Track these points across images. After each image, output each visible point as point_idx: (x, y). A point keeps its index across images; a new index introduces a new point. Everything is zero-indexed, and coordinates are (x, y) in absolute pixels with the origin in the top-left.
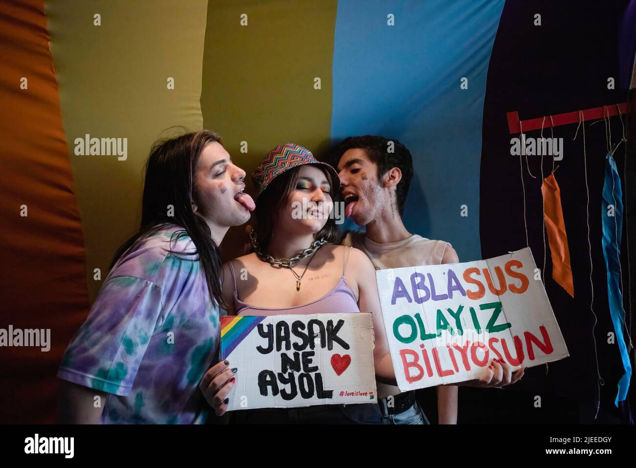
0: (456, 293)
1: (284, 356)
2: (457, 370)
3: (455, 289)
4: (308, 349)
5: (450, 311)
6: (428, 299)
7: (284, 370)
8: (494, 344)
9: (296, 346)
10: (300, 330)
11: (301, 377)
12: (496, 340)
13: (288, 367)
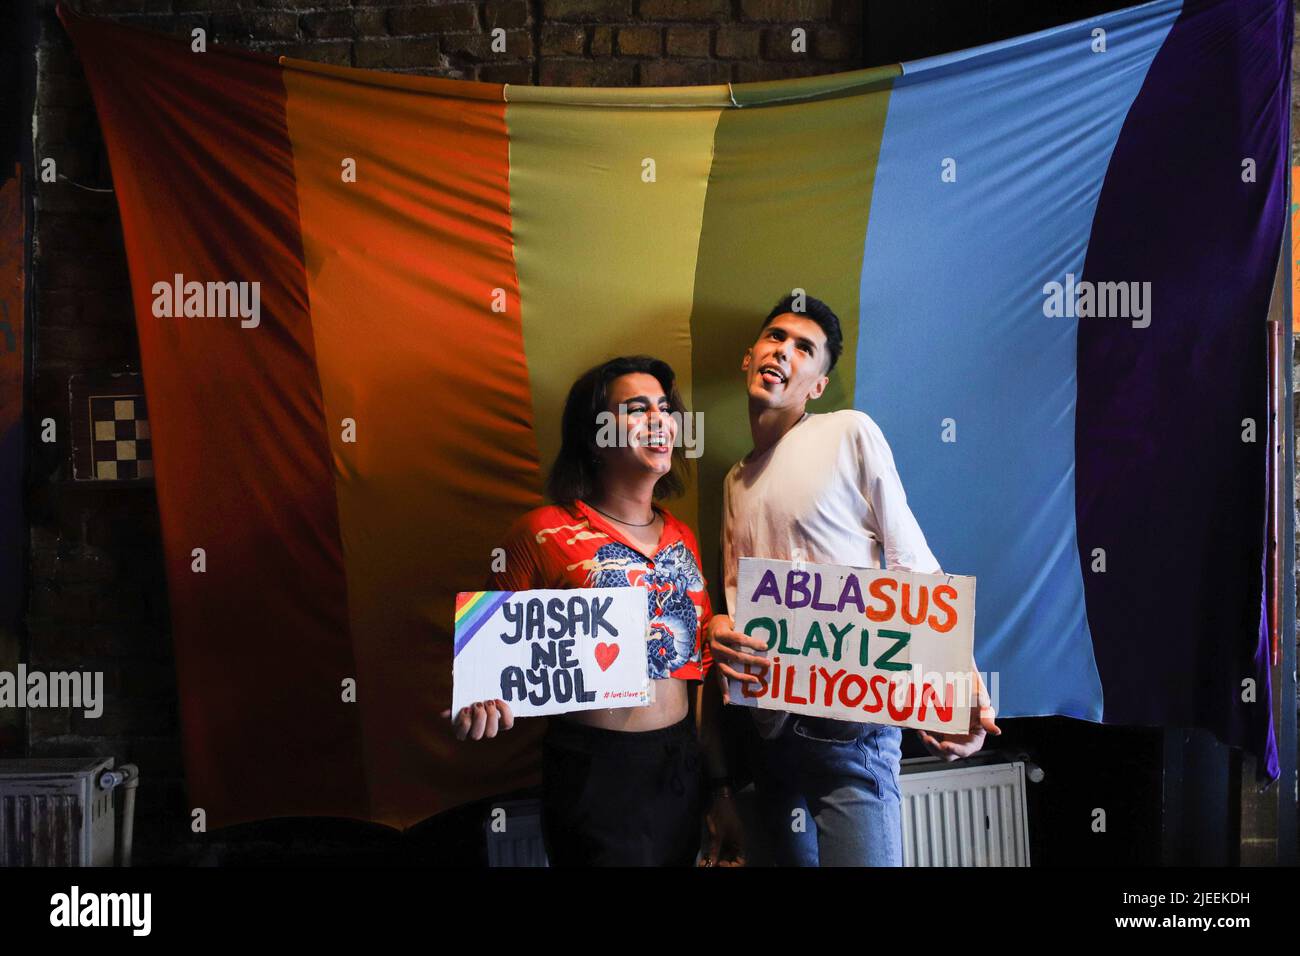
0: (850, 607)
3: (851, 600)
5: (832, 627)
6: (805, 605)
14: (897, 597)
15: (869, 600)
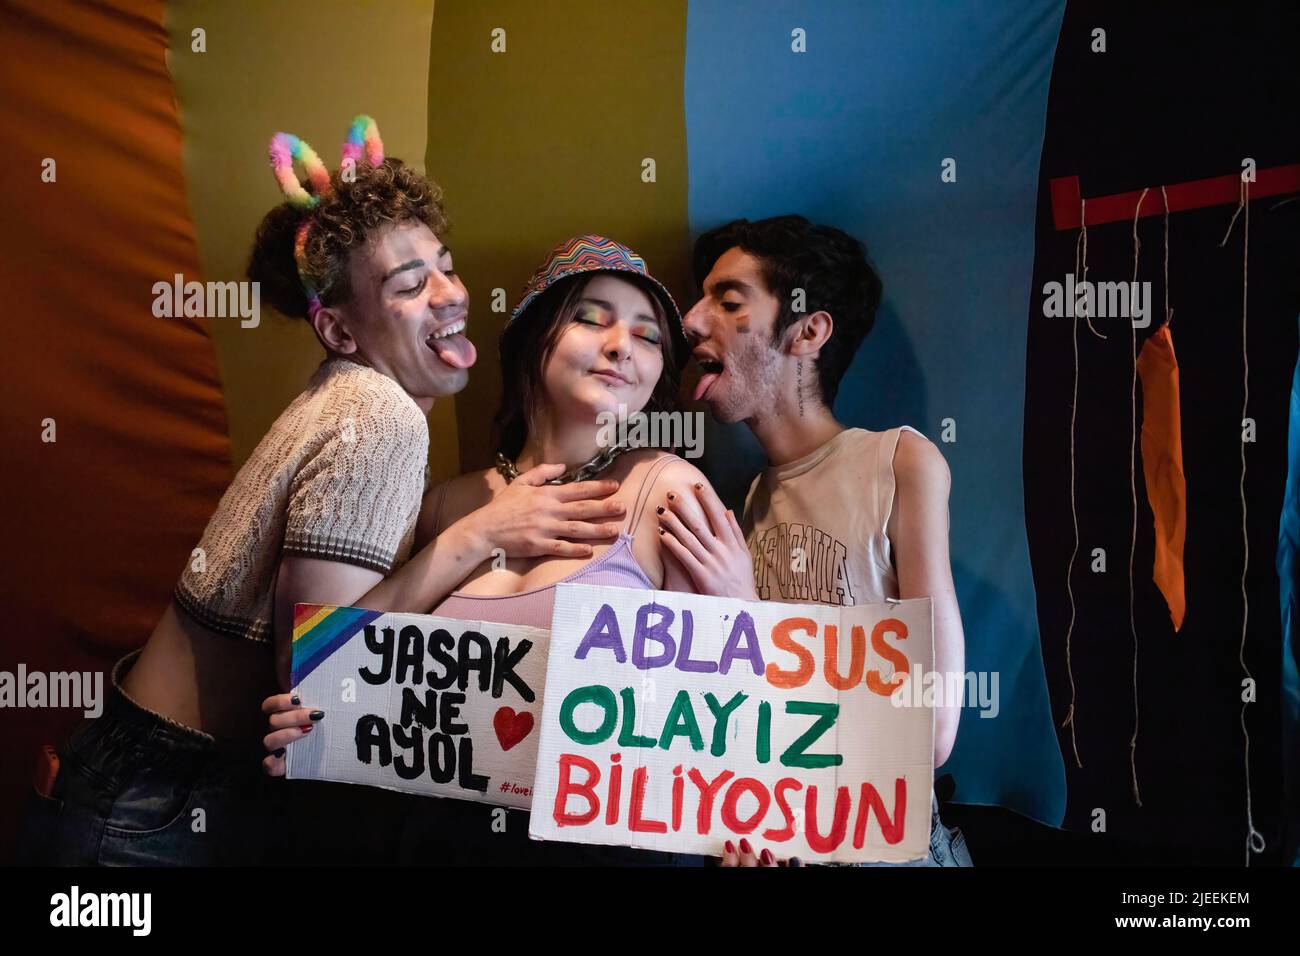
0: (741, 666)
1: (408, 694)
2: (676, 826)
3: (742, 655)
4: (454, 688)
5: (710, 699)
6: (666, 664)
7: (406, 721)
8: (788, 793)
9: (432, 676)
10: (443, 648)
11: (434, 740)
12: (794, 784)
13: (413, 717)
14: (816, 647)
15: (771, 653)
